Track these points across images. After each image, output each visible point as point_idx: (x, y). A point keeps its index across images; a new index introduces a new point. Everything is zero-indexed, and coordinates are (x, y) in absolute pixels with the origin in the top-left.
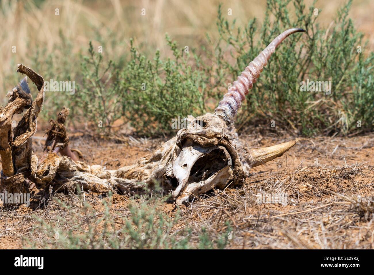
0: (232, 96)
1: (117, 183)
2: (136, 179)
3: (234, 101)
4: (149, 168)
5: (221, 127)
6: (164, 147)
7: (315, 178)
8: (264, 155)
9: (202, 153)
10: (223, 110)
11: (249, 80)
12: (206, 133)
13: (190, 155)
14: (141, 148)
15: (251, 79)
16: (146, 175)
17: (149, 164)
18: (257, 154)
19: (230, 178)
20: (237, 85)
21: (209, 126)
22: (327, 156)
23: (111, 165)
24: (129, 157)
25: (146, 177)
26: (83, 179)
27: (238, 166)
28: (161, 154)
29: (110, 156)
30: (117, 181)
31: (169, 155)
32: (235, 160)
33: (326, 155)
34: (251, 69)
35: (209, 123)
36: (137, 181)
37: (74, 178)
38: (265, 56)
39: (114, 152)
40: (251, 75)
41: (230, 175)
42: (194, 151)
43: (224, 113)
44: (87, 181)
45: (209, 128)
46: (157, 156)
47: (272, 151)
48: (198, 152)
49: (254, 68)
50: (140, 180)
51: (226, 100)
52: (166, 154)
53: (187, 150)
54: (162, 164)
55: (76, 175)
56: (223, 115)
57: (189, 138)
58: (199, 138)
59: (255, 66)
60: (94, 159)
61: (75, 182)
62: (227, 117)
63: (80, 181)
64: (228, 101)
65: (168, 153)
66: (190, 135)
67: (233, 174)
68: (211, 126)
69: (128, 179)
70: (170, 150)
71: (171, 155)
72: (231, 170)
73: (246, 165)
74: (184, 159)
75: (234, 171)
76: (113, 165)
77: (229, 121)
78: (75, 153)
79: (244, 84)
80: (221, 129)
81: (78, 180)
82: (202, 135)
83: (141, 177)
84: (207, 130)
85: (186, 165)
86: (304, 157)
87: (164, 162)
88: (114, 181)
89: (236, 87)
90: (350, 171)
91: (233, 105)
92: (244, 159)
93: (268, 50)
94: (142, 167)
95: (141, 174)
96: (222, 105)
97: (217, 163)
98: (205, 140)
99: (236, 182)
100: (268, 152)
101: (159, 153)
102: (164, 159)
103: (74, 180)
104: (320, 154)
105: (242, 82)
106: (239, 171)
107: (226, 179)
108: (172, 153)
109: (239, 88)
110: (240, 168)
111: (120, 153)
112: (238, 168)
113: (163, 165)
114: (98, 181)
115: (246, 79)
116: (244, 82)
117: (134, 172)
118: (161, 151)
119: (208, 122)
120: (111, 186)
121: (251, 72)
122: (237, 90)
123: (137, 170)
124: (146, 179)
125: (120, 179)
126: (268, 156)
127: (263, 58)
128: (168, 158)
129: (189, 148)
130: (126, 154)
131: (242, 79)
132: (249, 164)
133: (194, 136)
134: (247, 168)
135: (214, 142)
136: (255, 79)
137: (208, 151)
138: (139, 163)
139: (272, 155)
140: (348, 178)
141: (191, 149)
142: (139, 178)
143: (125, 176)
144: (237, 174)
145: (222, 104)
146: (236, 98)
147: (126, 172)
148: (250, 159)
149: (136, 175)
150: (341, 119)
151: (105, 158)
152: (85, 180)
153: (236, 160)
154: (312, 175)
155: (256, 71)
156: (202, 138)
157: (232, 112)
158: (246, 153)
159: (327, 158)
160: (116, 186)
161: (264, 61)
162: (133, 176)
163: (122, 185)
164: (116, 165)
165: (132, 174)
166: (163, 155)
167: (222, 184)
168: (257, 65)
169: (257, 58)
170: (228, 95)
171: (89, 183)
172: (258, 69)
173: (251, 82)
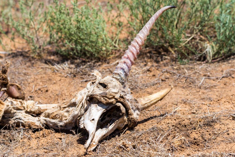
0: (125, 63)
1: (45, 122)
2: (59, 120)
3: (126, 67)
4: (68, 111)
5: (118, 88)
6: (78, 96)
7: (186, 125)
8: (149, 102)
9: (104, 109)
10: (118, 74)
11: (137, 50)
12: (106, 94)
13: (96, 111)
14: (63, 74)
15: (138, 49)
16: (65, 117)
17: (67, 109)
18: (144, 102)
19: (125, 123)
20: (128, 54)
21: (109, 88)
22: (196, 87)
23: (42, 91)
24: (55, 83)
25: (66, 118)
26: (21, 119)
27: (131, 115)
28: (75, 102)
29: (41, 81)
30: (45, 120)
31: (81, 103)
32: (128, 111)
33: (195, 85)
34: (138, 41)
35: (109, 86)
36: (59, 121)
37: (14, 118)
38: (148, 29)
39: (44, 77)
40: (138, 45)
41: (125, 122)
42: (99, 108)
43: (120, 76)
44: (24, 121)
45: (109, 90)
46: (73, 103)
47: (155, 99)
48: (101, 108)
49: (139, 39)
50: (61, 121)
51: (120, 66)
52: (79, 103)
53: (94, 107)
54: (76, 110)
55: (16, 116)
56: (119, 78)
57: (95, 98)
58: (102, 99)
59: (141, 38)
60: (29, 84)
61: (16, 121)
62: (122, 79)
63: (19, 120)
64: (122, 67)
65: (81, 102)
66: (96, 96)
67: (128, 121)
68: (111, 89)
69: (53, 119)
70: (82, 100)
71: (83, 104)
72: (125, 118)
73: (137, 112)
74: (92, 114)
75: (128, 119)
76: (43, 91)
77: (123, 81)
78: (15, 87)
79: (133, 53)
80: (118, 89)
81: (17, 120)
82: (104, 96)
83: (62, 118)
84: (107, 91)
85: (93, 120)
86: (180, 86)
87: (78, 108)
88: (43, 121)
89: (127, 55)
90: (211, 120)
91: (125, 70)
92: (135, 108)
93: (150, 24)
94: (62, 110)
95: (62, 116)
96: (118, 70)
97: (116, 111)
98: (106, 100)
99: (130, 126)
100: (152, 100)
101: (74, 101)
102: (78, 107)
103: (14, 120)
104: (192, 83)
105: (131, 52)
106: (132, 118)
107: (123, 124)
108: (84, 103)
109: (129, 56)
110: (132, 117)
111: (48, 79)
112: (131, 117)
113: (78, 111)
114: (31, 120)
115: (134, 48)
116: (133, 52)
117: (57, 115)
118: (76, 100)
119: (108, 84)
120: (41, 124)
121: (138, 43)
122: (128, 58)
123: (59, 113)
124: (66, 120)
125: (48, 119)
126: (153, 102)
127: (146, 30)
128: (80, 106)
129: (95, 105)
130: (52, 79)
131: (131, 49)
132: (139, 110)
133: (99, 97)
134: (137, 114)
135: (113, 102)
136: (141, 48)
137: (109, 107)
138: (60, 108)
139: (155, 101)
140: (210, 126)
141: (96, 106)
142: (60, 119)
143: (50, 117)
144: (130, 121)
145: (118, 68)
146: (128, 65)
147: (51, 114)
148: (139, 107)
149: (58, 117)
150: (206, 50)
151: (37, 83)
152: (23, 120)
153: (130, 111)
154: (184, 122)
155: (142, 42)
156: (104, 99)
157: (125, 75)
158: (137, 103)
159: (196, 88)
160: (44, 124)
161: (147, 32)
162: (57, 117)
163: (48, 123)
164: (45, 91)
165: (55, 116)
166: (77, 103)
167: (120, 128)
168: (142, 37)
169: (142, 31)
170: (122, 62)
171: (25, 122)
172: (143, 40)
173: (138, 51)
